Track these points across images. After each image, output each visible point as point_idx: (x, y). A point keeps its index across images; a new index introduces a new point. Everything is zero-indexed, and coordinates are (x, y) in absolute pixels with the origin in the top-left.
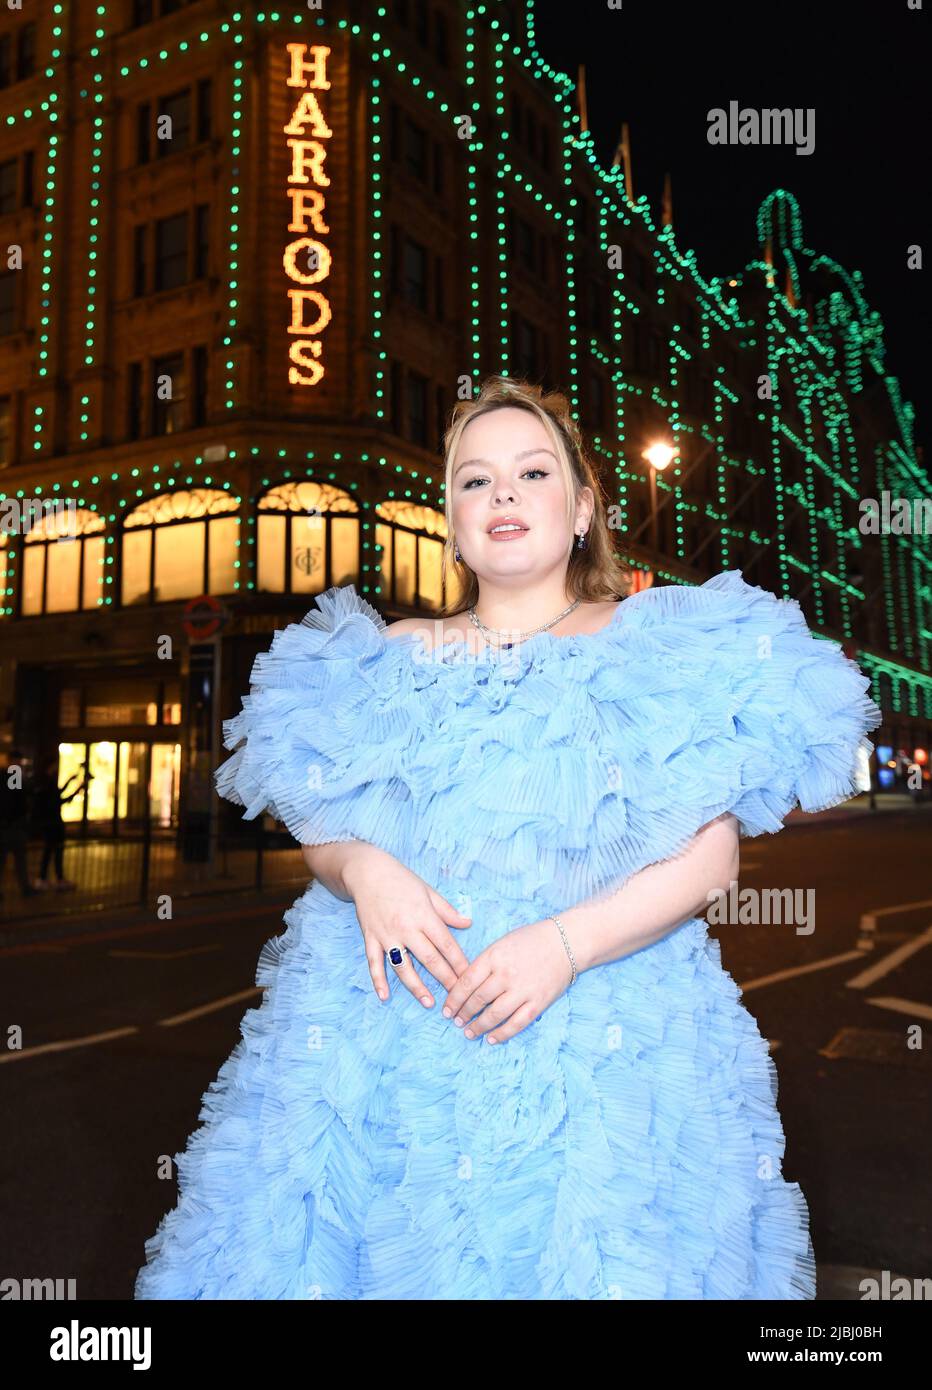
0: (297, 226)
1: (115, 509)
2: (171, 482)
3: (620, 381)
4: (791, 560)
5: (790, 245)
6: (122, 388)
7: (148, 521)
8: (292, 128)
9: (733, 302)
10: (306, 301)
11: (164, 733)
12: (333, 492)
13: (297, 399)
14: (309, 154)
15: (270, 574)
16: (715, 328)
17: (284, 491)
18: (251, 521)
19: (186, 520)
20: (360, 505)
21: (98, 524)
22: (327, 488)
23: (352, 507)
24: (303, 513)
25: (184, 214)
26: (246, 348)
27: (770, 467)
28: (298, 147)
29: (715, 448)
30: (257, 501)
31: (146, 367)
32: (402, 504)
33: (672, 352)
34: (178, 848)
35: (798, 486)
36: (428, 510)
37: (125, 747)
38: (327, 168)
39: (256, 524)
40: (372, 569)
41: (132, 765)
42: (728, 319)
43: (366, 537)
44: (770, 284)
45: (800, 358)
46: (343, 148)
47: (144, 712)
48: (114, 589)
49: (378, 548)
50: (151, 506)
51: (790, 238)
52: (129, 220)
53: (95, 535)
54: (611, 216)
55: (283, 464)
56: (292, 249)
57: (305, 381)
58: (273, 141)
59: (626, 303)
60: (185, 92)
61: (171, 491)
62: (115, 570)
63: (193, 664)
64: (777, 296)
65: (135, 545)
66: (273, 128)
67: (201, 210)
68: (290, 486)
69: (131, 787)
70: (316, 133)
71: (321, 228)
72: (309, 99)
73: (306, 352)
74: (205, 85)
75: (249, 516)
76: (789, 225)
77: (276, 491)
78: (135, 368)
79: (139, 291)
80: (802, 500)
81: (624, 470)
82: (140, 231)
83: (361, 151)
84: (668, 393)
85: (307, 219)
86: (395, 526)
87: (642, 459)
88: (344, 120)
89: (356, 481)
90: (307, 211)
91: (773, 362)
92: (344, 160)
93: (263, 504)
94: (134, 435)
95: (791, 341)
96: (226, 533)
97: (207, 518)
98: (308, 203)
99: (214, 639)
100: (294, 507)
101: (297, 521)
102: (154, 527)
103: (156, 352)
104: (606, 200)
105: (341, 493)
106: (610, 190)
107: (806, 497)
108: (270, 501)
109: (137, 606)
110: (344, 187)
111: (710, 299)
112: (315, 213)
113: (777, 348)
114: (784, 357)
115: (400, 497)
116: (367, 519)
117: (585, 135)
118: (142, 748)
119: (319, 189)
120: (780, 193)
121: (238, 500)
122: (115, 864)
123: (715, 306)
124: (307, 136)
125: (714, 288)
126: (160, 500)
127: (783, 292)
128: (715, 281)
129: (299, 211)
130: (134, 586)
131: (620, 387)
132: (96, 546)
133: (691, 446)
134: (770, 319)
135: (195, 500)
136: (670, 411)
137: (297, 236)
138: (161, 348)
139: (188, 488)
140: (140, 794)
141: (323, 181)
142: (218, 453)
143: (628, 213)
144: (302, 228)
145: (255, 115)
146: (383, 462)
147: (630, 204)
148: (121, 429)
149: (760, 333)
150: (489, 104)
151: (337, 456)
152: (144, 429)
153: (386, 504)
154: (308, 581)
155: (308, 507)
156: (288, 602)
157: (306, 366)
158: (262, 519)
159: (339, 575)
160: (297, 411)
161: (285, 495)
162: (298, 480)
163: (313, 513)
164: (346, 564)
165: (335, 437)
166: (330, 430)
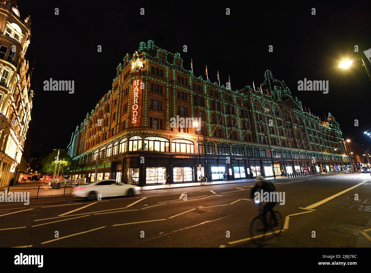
0: (134, 103)
1: (119, 141)
6: (121, 125)
7: (121, 142)
8: (134, 91)
10: (135, 112)
12: (139, 137)
13: (135, 125)
14: (136, 94)
15: (130, 149)
17: (132, 137)
23: (141, 139)
24: (135, 140)
26: (129, 119)
30: (129, 139)
32: (151, 137)
36: (157, 137)
40: (144, 147)
43: (143, 143)
46: (140, 92)
48: (118, 152)
55: (132, 134)
56: (134, 106)
57: (134, 123)
58: (132, 92)
61: (123, 138)
62: (118, 149)
71: (137, 103)
72: (136, 87)
73: (134, 119)
75: (128, 141)
77: (132, 138)
83: (144, 91)
84: (220, 111)
85: (135, 102)
86: (149, 140)
89: (142, 135)
90: (136, 101)
96: (124, 144)
105: (140, 137)
108: (131, 139)
110: (141, 97)
116: (143, 140)
119: (137, 98)
121: (127, 139)
124: (136, 91)
126: (122, 140)
129: (135, 101)
137: (134, 104)
141: (137, 96)
142: (125, 133)
145: (131, 90)
146: (145, 132)
148: (121, 131)
151: (139, 132)
154: (135, 149)
155: (135, 139)
156: (133, 152)
157: (134, 121)
158: (130, 141)
159: (139, 148)
160: (134, 126)
161: (133, 138)
162: (134, 136)
163: (136, 140)
164: (140, 147)
165: (138, 129)
166: (137, 129)
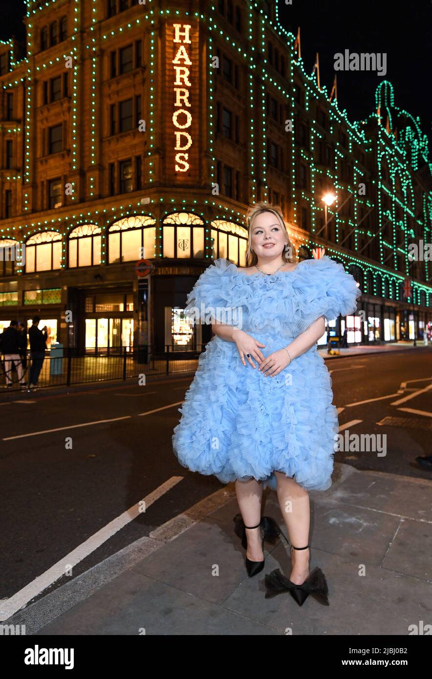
0: (178, 104)
1: (105, 224)
2: (128, 213)
3: (313, 167)
4: (384, 243)
5: (389, 105)
6: (107, 173)
7: (118, 229)
8: (176, 61)
9: (363, 132)
10: (181, 136)
11: (126, 315)
12: (194, 217)
13: (178, 178)
14: (182, 72)
15: (169, 252)
16: (354, 143)
17: (173, 216)
18: (160, 229)
19: (134, 229)
20: (204, 222)
21: (99, 230)
22: (191, 215)
23: (202, 223)
24: (182, 225)
25: (130, 99)
26: (157, 156)
27: (376, 203)
28: (178, 69)
29: (353, 196)
30: (163, 221)
31: (116, 165)
32: (221, 221)
33: (336, 154)
34: (134, 360)
35: (388, 212)
36: (232, 224)
37: (111, 320)
38: (190, 78)
39: (162, 230)
40: (210, 248)
41: (114, 327)
42: (361, 139)
43: (207, 235)
44: (379, 124)
45: (391, 156)
46: (197, 69)
47: (118, 307)
48: (106, 257)
49: (212, 240)
50: (119, 223)
51: (389, 102)
52: (108, 102)
53: (97, 235)
54: (310, 95)
55: (173, 205)
56: (176, 114)
57: (181, 170)
58: (167, 67)
59: (316, 133)
60: (130, 46)
61: (128, 217)
62: (106, 249)
63: (140, 287)
64: (382, 129)
65: (114, 239)
66: (167, 61)
67: (138, 97)
68: (176, 214)
69: (114, 336)
70: (185, 63)
71: (188, 105)
72: (182, 48)
73: (182, 158)
74: (139, 43)
75: (160, 227)
76: (389, 96)
77: (170, 216)
78: (112, 165)
79: (112, 133)
80: (390, 218)
81: (314, 206)
82: (112, 106)
83: (204, 70)
84: (333, 172)
85: (182, 101)
86: (219, 230)
87: (321, 201)
88: (197, 57)
89: (203, 213)
90: (182, 97)
91: (379, 158)
92: (197, 75)
93: (166, 222)
94: (112, 194)
95: (387, 148)
96: (150, 233)
97: (142, 228)
98: (182, 94)
99: (148, 277)
100: (178, 223)
101: (178, 228)
102: (121, 231)
103: (120, 159)
104: (309, 88)
105: (197, 217)
106: (310, 84)
107: (392, 216)
108: (168, 221)
109: (114, 264)
110: (197, 86)
111: (353, 131)
112: (185, 98)
113: (381, 152)
114: (384, 156)
115: (221, 219)
116: (207, 227)
117: (300, 59)
118: (118, 321)
119: (187, 88)
120: (385, 82)
121: (155, 220)
122: (109, 365)
123: (355, 134)
124: (182, 65)
125: (355, 126)
126: (123, 220)
127: (385, 126)
128: (355, 123)
129: (178, 97)
130: (113, 256)
131: (313, 170)
132: (98, 240)
133: (343, 195)
134: (378, 139)
135: (138, 220)
136: (334, 180)
137: (178, 108)
138: (123, 157)
139: (134, 215)
140: (118, 338)
141: (189, 84)
142: (146, 201)
143: (318, 93)
144: (180, 105)
145: (160, 56)
146: (214, 204)
147: (319, 90)
148: (106, 191)
149: (374, 145)
150: (258, 47)
151: (195, 202)
152: (116, 191)
153: (215, 221)
154: (184, 253)
155: (184, 223)
156: (176, 262)
157: (182, 164)
158: (165, 228)
159: (196, 251)
160: (178, 182)
161: (174, 218)
162: (179, 212)
163: (185, 225)
164: (199, 246)
165: (194, 194)
166: (192, 191)
